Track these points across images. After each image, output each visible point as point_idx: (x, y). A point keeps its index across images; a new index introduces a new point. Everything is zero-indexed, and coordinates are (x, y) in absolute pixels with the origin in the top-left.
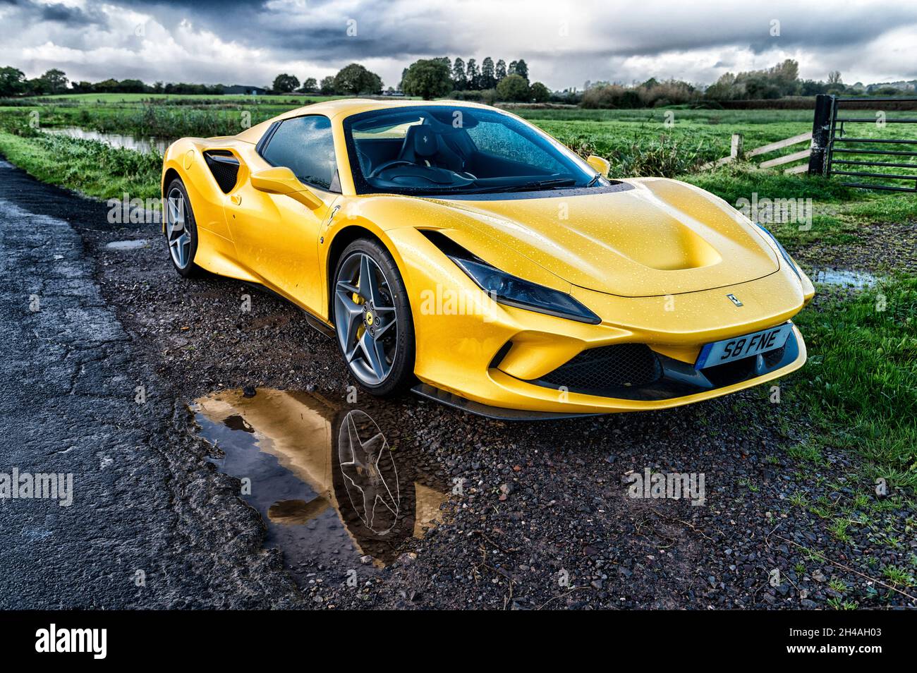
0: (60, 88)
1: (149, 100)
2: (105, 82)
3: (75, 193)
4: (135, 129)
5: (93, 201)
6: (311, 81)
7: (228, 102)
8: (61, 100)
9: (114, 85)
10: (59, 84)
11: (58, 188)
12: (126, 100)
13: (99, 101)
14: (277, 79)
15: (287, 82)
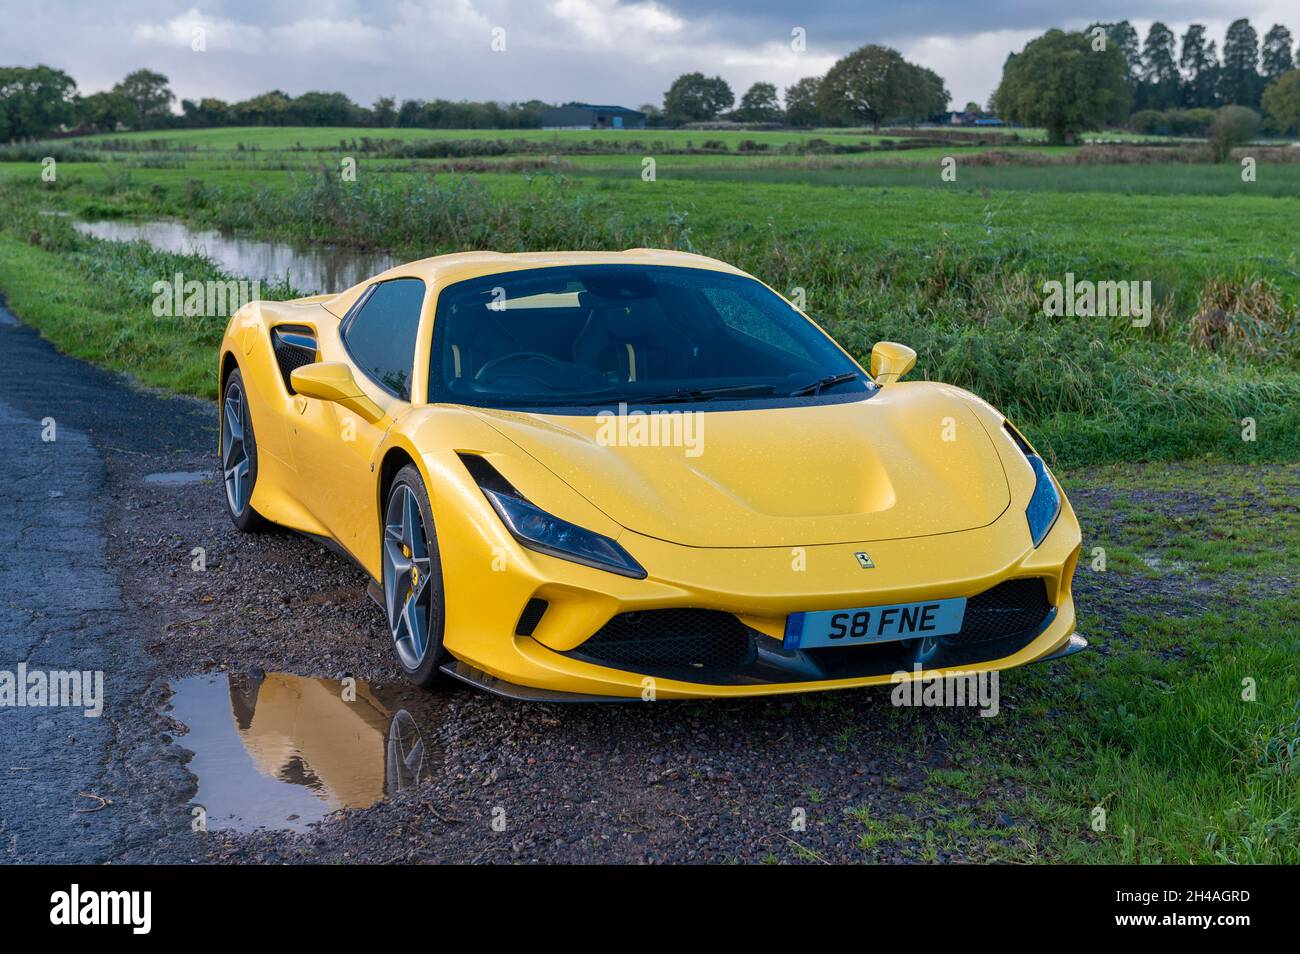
0: (154, 115)
1: (359, 144)
2: (260, 100)
3: (124, 379)
4: (295, 226)
5: (152, 397)
6: (763, 91)
7: (547, 147)
8: (155, 145)
9: (281, 105)
10: (152, 104)
11: (94, 369)
12: (303, 145)
13: (241, 148)
14: (676, 86)
15: (700, 95)
